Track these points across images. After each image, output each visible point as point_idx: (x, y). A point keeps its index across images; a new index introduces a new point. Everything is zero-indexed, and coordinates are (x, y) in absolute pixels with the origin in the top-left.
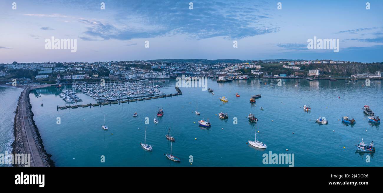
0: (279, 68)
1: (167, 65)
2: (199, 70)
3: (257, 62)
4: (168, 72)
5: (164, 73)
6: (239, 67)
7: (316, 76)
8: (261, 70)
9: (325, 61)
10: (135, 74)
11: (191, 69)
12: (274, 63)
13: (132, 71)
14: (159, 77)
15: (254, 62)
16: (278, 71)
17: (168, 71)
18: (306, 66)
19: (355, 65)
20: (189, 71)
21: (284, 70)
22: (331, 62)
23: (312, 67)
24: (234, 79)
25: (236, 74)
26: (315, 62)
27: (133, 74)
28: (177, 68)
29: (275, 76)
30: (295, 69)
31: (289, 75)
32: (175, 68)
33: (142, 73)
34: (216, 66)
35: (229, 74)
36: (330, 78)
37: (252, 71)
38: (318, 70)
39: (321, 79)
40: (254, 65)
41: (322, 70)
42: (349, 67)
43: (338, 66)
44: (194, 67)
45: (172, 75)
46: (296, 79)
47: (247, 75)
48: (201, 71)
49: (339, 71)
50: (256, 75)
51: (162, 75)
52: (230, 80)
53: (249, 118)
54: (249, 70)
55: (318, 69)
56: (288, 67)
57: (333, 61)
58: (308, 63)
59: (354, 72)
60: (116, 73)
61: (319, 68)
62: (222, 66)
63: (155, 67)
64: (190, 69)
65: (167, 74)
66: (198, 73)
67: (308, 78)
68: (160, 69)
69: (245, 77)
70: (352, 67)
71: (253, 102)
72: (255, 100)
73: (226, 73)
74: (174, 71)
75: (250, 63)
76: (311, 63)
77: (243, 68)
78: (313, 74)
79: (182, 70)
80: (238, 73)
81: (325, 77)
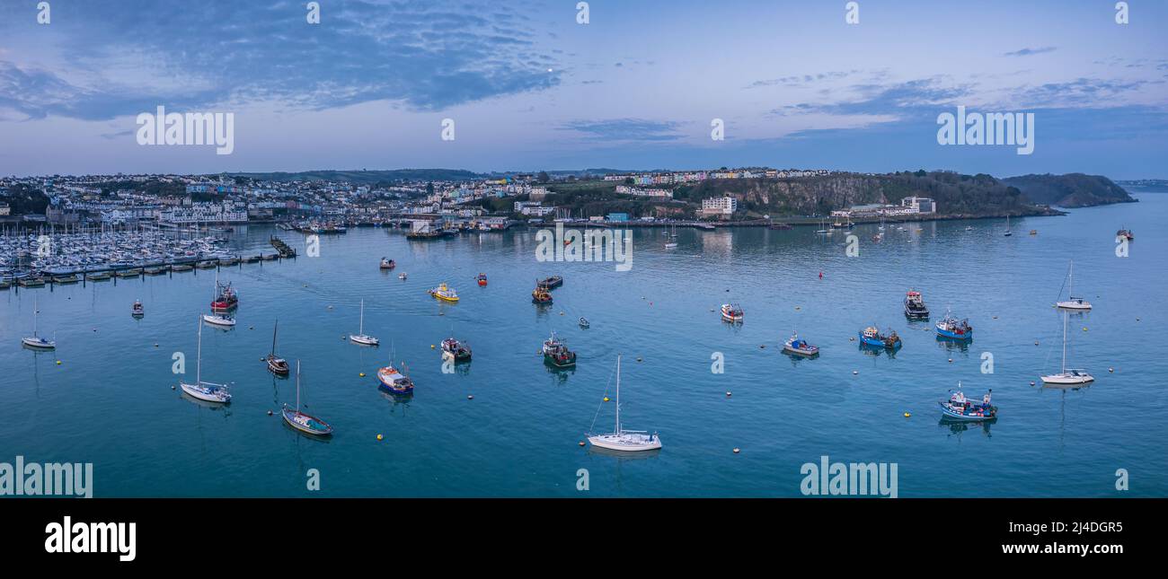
0: (603, 194)
1: (237, 183)
2: (344, 200)
3: (531, 176)
4: (242, 204)
5: (227, 207)
6: (476, 192)
7: (723, 217)
8: (547, 201)
9: (749, 169)
10: (133, 210)
11: (317, 197)
12: (588, 179)
13: (121, 202)
14: (212, 219)
15: (522, 177)
16: (600, 203)
17: (242, 200)
18: (691, 188)
19: (842, 182)
20: (310, 203)
21: (621, 201)
22: (768, 174)
23: (711, 188)
24: (464, 231)
25: (467, 213)
26: (718, 175)
27: (127, 209)
28: (271, 191)
29: (593, 218)
30: (656, 197)
31: (638, 215)
32: (263, 192)
33: (155, 207)
34: (396, 189)
35: (446, 215)
36: (766, 220)
37: (519, 206)
38: (729, 200)
39: (741, 226)
40: (523, 185)
41: (740, 197)
42: (825, 186)
43: (792, 185)
44: (325, 190)
45: (255, 213)
46: (662, 226)
47: (505, 218)
48: (348, 204)
49: (795, 198)
50: (530, 216)
51: (222, 213)
52: (450, 234)
53: (547, 355)
54: (509, 201)
55: (728, 195)
56: (634, 192)
57: (774, 170)
58: (696, 177)
59: (841, 202)
60: (70, 205)
61: (732, 192)
62: (414, 190)
63: (200, 189)
64: (313, 197)
65: (238, 208)
66: (340, 211)
67: (701, 224)
68: (216, 196)
69: (496, 222)
70: (835, 186)
71: (542, 302)
72: (549, 294)
73: (434, 212)
74: (260, 199)
75: (510, 181)
76: (705, 177)
77: (488, 195)
78: (714, 213)
79: (287, 198)
80: (473, 212)
81: (751, 218)
